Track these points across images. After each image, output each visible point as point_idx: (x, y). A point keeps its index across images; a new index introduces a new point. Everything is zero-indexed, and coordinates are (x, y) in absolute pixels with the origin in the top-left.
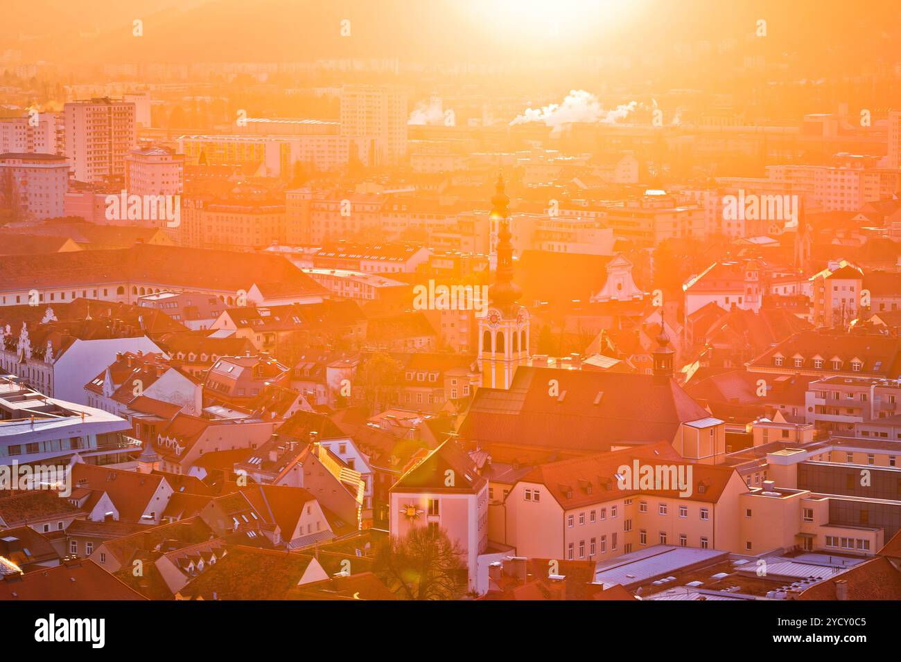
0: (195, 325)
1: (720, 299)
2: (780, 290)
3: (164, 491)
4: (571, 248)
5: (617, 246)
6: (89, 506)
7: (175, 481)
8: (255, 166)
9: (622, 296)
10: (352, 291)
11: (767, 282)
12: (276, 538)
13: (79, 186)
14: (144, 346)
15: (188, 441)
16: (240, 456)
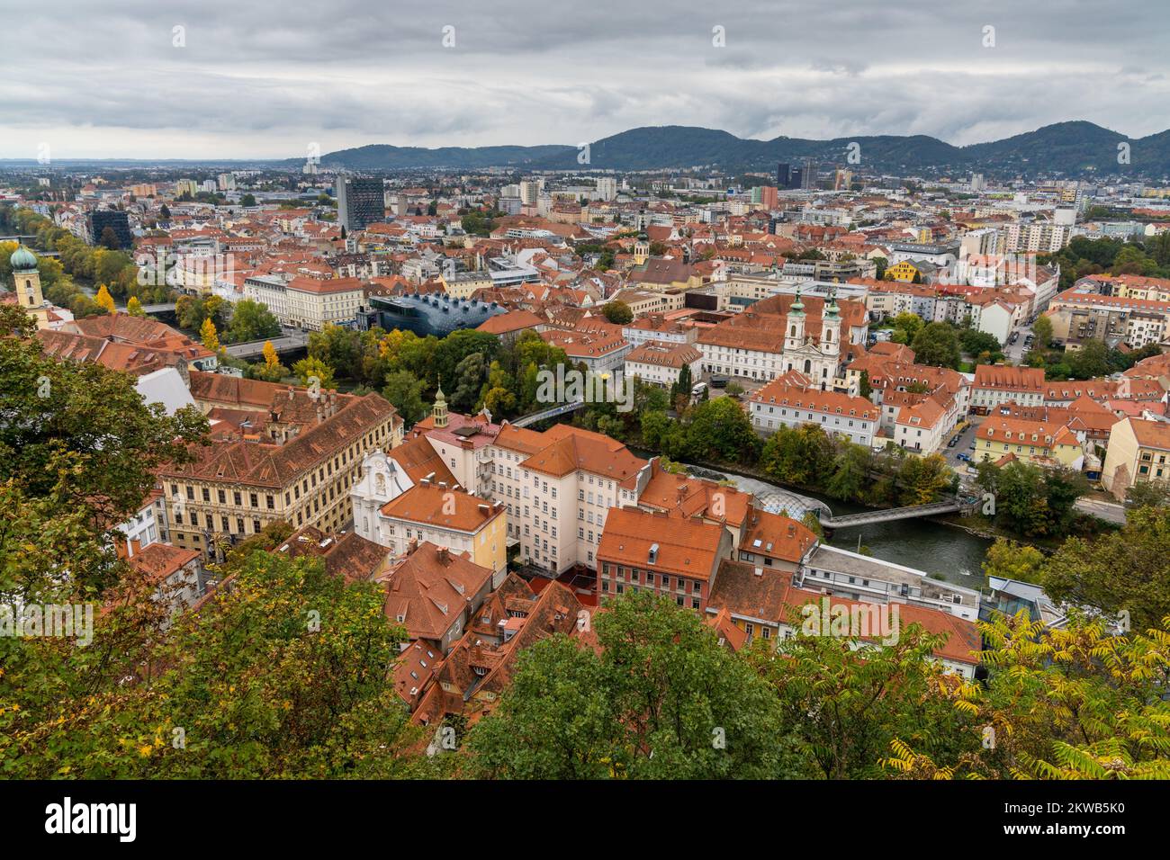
0: (556, 245)
1: (703, 240)
2: (719, 238)
3: (547, 291)
4: (662, 225)
5: (675, 225)
6: (527, 294)
7: (551, 288)
8: (573, 200)
9: (675, 239)
10: (600, 237)
11: (716, 235)
12: (577, 305)
13: (524, 206)
14: (542, 251)
15: (553, 278)
16: (568, 282)
